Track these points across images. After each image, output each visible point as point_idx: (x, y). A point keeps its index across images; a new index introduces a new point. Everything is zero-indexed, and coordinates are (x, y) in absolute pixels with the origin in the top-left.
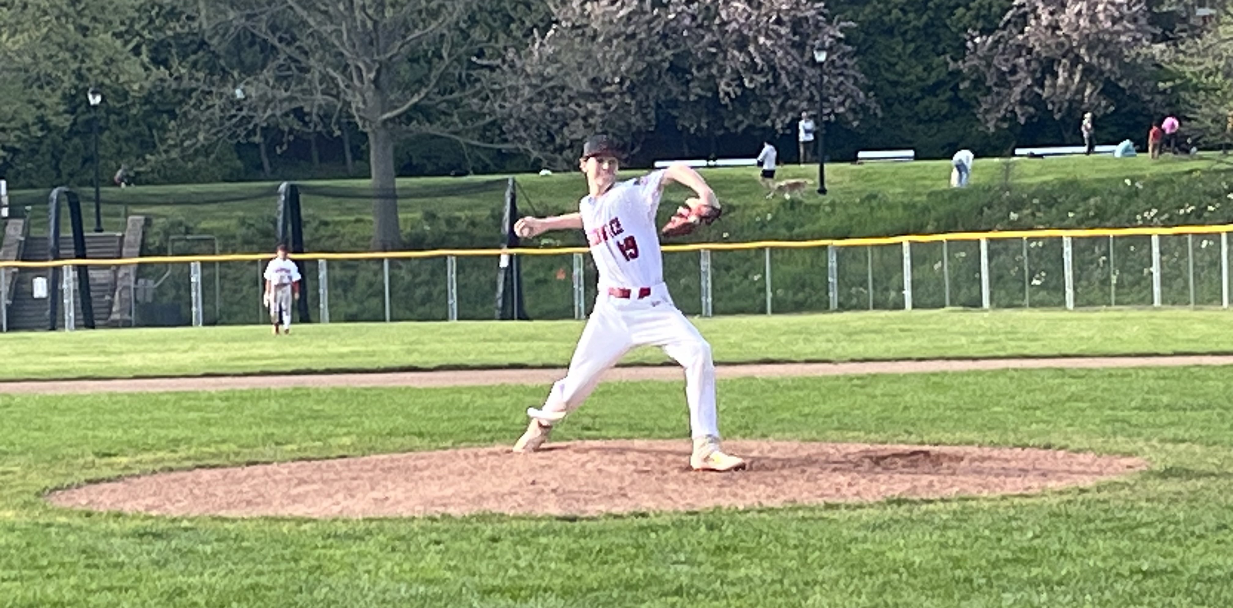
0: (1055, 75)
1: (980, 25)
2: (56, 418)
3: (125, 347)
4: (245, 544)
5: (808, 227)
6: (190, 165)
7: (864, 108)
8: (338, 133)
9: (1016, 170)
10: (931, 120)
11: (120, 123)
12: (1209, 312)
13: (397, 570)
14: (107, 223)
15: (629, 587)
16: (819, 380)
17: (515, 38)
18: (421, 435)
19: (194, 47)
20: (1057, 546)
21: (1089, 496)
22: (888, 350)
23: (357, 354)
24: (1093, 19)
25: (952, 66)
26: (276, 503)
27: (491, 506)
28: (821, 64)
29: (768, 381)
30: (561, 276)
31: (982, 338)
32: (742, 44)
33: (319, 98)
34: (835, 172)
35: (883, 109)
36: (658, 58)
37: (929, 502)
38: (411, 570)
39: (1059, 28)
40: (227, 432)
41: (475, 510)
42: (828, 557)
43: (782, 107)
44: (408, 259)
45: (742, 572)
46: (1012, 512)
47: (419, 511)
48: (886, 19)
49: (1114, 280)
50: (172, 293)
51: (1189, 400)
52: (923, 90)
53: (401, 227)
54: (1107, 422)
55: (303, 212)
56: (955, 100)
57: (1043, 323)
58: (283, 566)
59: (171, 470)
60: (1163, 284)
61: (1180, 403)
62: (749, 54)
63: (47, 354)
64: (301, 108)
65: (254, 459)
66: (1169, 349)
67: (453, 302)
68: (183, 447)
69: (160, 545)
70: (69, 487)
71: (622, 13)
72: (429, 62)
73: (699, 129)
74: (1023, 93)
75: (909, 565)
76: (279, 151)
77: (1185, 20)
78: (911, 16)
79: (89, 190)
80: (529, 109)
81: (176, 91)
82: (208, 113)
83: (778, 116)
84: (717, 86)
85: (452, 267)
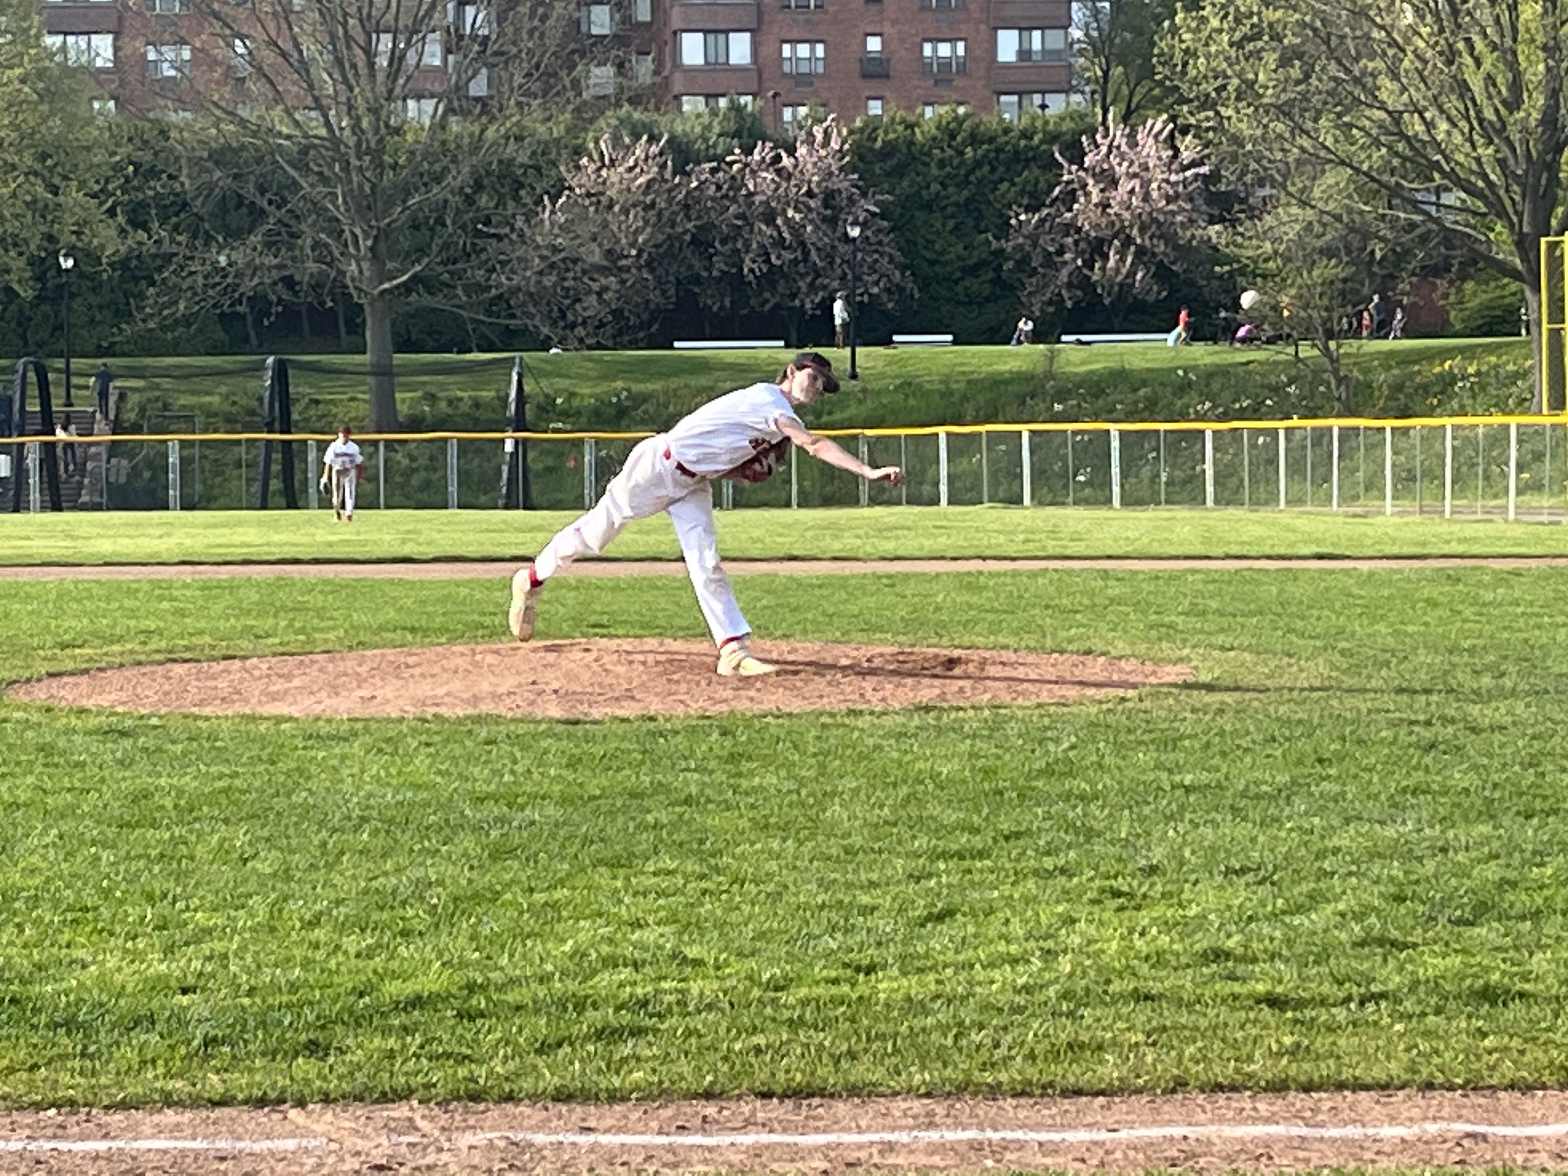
0: (1106, 257)
1: (1025, 201)
2: (17, 606)
3: (94, 531)
4: (218, 744)
5: (838, 416)
6: (169, 336)
7: (901, 290)
8: (330, 304)
9: (1061, 360)
10: (970, 303)
11: (94, 289)
12: (1264, 514)
13: (383, 773)
14: (78, 397)
15: (633, 795)
16: (846, 578)
17: (525, 205)
18: (413, 630)
19: (176, 208)
20: (1094, 758)
21: (1130, 705)
22: (921, 548)
23: (347, 542)
24: (1147, 197)
25: (995, 244)
26: (254, 701)
27: (485, 708)
28: (854, 240)
29: (791, 578)
30: (572, 464)
31: (1022, 537)
32: (770, 218)
33: (312, 266)
34: (868, 355)
35: (920, 290)
36: (679, 230)
37: (960, 709)
38: (399, 774)
39: (1109, 206)
40: (202, 624)
41: (470, 711)
42: (849, 766)
43: (811, 285)
44: (406, 441)
45: (757, 780)
46: (1046, 721)
47: (412, 711)
48: (924, 193)
49: (1164, 477)
50: (147, 475)
51: (1241, 606)
52: (963, 270)
53: (399, 406)
54: (1151, 627)
55: (291, 389)
56: (997, 281)
57: (1086, 523)
58: (261, 768)
59: (139, 663)
60: (1216, 483)
61: (1230, 609)
62: (777, 228)
63: (8, 537)
64: (291, 277)
65: (230, 652)
66: (1219, 552)
67: (453, 489)
68: (156, 638)
69: (127, 743)
70: (28, 680)
71: (642, 180)
72: (432, 229)
73: (721, 308)
74: (1070, 275)
75: (934, 776)
76: (266, 323)
77: (1243, 201)
78: (951, 190)
79: (60, 363)
80: (539, 282)
81: (155, 256)
82: (189, 281)
83: (807, 295)
84: (742, 261)
85: (452, 452)
